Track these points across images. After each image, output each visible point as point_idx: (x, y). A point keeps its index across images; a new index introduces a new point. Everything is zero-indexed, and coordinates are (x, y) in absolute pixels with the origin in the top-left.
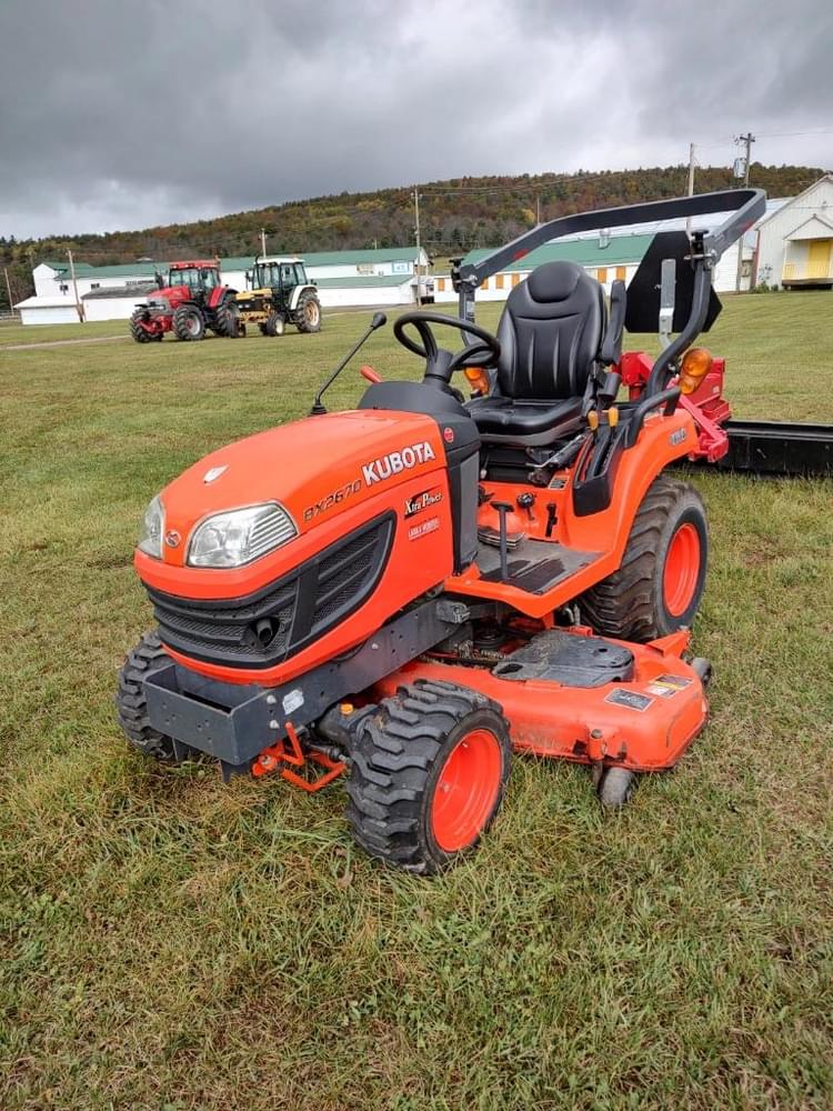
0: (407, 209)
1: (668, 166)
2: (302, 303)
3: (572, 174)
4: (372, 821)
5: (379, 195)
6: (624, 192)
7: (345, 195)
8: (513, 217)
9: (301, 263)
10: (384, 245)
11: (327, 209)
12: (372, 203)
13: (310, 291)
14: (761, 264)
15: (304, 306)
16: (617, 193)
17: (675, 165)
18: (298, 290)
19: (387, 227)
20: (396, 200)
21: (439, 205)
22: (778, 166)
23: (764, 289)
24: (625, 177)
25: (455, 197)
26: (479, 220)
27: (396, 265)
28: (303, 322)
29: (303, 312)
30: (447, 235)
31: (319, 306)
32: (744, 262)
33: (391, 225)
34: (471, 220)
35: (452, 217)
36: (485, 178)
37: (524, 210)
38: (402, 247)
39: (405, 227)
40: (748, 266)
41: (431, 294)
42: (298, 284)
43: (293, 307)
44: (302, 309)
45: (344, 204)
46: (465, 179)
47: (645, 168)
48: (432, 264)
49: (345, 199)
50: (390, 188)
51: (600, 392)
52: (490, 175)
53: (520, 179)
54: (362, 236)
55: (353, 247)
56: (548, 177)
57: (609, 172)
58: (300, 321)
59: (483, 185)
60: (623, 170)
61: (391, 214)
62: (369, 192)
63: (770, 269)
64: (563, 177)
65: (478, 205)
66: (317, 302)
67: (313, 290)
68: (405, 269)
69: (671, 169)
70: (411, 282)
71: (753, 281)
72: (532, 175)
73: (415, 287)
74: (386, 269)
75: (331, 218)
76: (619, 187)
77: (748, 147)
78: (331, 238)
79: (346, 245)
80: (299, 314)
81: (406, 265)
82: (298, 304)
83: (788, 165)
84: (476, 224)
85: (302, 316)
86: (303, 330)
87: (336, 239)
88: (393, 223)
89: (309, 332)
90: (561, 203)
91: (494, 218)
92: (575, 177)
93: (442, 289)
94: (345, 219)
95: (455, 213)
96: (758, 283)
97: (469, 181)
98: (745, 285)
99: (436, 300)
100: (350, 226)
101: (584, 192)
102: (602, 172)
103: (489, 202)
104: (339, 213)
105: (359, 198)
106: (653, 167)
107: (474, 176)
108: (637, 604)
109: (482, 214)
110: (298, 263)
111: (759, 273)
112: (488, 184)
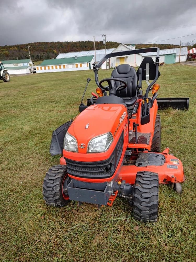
0: (24, 50)
1: (85, 41)
2: (4, 74)
3: (64, 42)
4: (144, 211)
5: (16, 46)
6: (77, 46)
7: (6, 46)
8: (51, 52)
9: (2, 64)
10: (19, 59)
11: (2, 49)
12: (14, 48)
13: (5, 71)
14: (111, 63)
15: (5, 75)
16: (75, 47)
17: (87, 41)
18: (2, 71)
19: (19, 54)
20: (21, 47)
21: (32, 49)
22: (109, 41)
23: (112, 68)
24: (76, 43)
25: (36, 47)
26: (43, 52)
27: (24, 64)
28: (5, 79)
29: (5, 77)
30: (35, 56)
31: (9, 75)
32: (107, 62)
33: (20, 54)
34: (41, 52)
35: (36, 52)
36: (43, 42)
37: (54, 50)
38: (24, 59)
39: (24, 54)
40: (108, 63)
41: (35, 71)
42: (2, 69)
43: (2, 75)
44: (4, 76)
45: (6, 48)
46: (38, 42)
47: (80, 41)
48: (33, 63)
49: (6, 47)
50: (18, 44)
51: (139, 95)
52: (44, 42)
53: (52, 43)
54: (12, 56)
55: (10, 59)
56: (58, 43)
57: (72, 42)
58: (4, 79)
59: (42, 44)
60: (76, 41)
61: (19, 51)
62: (13, 45)
63: (113, 64)
64: (62, 43)
65: (42, 49)
66: (8, 74)
67: (6, 71)
68: (26, 65)
69: (86, 41)
70: (29, 68)
71: (110, 67)
72: (54, 42)
73: (30, 69)
74: (22, 65)
75: (3, 52)
76: (75, 45)
77: (105, 37)
78: (4, 57)
79: (8, 59)
80: (3, 77)
81: (27, 64)
82: (3, 74)
83: (110, 41)
84: (42, 53)
85: (4, 77)
86: (5, 81)
87: (5, 57)
88: (21, 53)
89: (7, 82)
90: (62, 49)
91: (47, 52)
92: (65, 43)
93: (38, 69)
94: (7, 52)
95: (37, 51)
96: (111, 67)
97: (39, 43)
98: (108, 68)
99: (37, 72)
100: (9, 54)
101: (67, 46)
102: (71, 42)
103: (45, 48)
104: (5, 51)
105: (10, 47)
106: (82, 41)
107: (40, 42)
108: (157, 143)
109: (44, 51)
110: (1, 64)
111: (111, 65)
112: (44, 44)
